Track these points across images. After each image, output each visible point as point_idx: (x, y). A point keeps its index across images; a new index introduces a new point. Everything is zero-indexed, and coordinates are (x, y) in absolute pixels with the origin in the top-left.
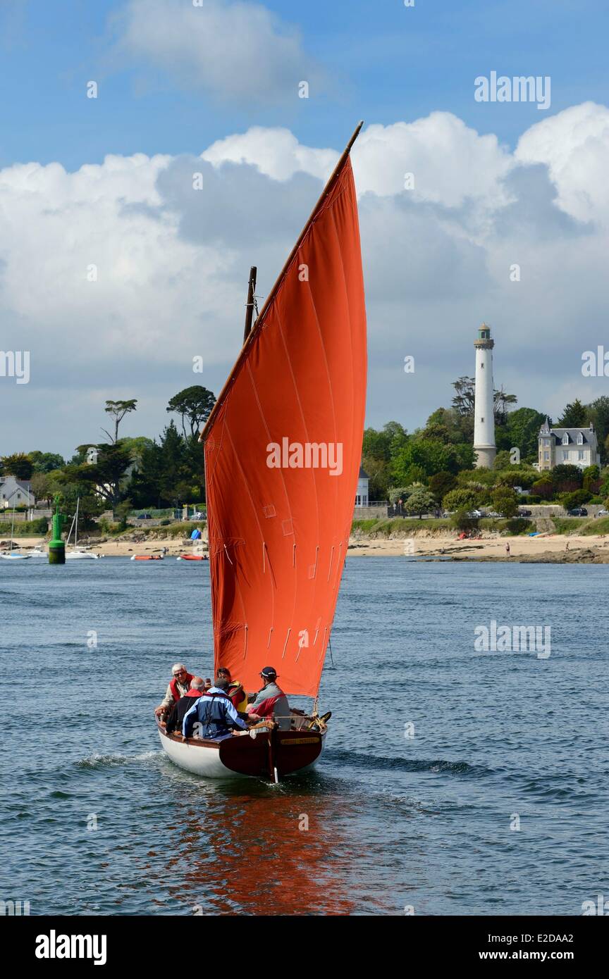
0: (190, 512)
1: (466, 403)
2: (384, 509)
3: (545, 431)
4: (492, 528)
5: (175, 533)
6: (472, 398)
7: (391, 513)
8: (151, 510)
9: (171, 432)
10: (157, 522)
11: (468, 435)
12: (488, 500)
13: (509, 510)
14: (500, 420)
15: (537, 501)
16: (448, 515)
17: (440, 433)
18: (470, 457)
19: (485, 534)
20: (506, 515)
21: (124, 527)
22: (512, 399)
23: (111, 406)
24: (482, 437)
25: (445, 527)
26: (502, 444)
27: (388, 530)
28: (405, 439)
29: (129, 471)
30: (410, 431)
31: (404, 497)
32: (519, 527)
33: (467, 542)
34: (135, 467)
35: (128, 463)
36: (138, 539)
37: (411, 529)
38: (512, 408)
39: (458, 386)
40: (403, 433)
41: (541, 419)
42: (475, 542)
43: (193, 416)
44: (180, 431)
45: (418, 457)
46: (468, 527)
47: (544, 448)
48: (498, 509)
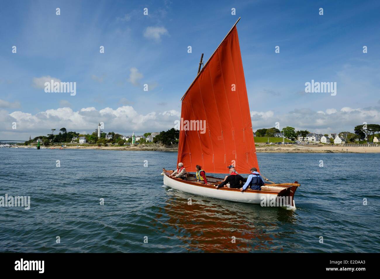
0: (62, 143)
1: (97, 132)
2: (88, 143)
3: (106, 135)
4: (103, 146)
5: (60, 146)
6: (98, 131)
7: (89, 144)
8: (57, 143)
9: (60, 133)
10: (58, 144)
11: (97, 135)
12: (102, 142)
13: (105, 144)
14: (101, 134)
15: (108, 143)
16: (97, 144)
17: (94, 135)
18: (98, 138)
19: (102, 146)
20: (104, 144)
21: (53, 145)
22: (102, 132)
23: (52, 130)
24: (99, 136)
25: (96, 145)
26: (101, 136)
27: (89, 146)
28: (89, 136)
29: (54, 138)
30: (90, 135)
31: (91, 142)
32: (106, 146)
33: (99, 147)
34: (55, 137)
35: (54, 137)
36: (54, 146)
37: (92, 146)
38: (102, 133)
39: (96, 130)
40: (89, 135)
41: (106, 134)
42: (101, 147)
43: (63, 131)
44: (61, 133)
45: (92, 137)
46: (100, 145)
47: (106, 137)
48: (104, 143)
